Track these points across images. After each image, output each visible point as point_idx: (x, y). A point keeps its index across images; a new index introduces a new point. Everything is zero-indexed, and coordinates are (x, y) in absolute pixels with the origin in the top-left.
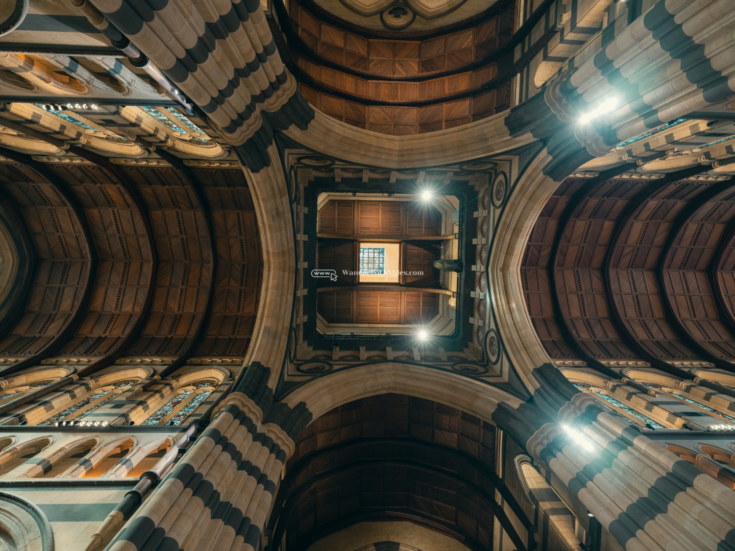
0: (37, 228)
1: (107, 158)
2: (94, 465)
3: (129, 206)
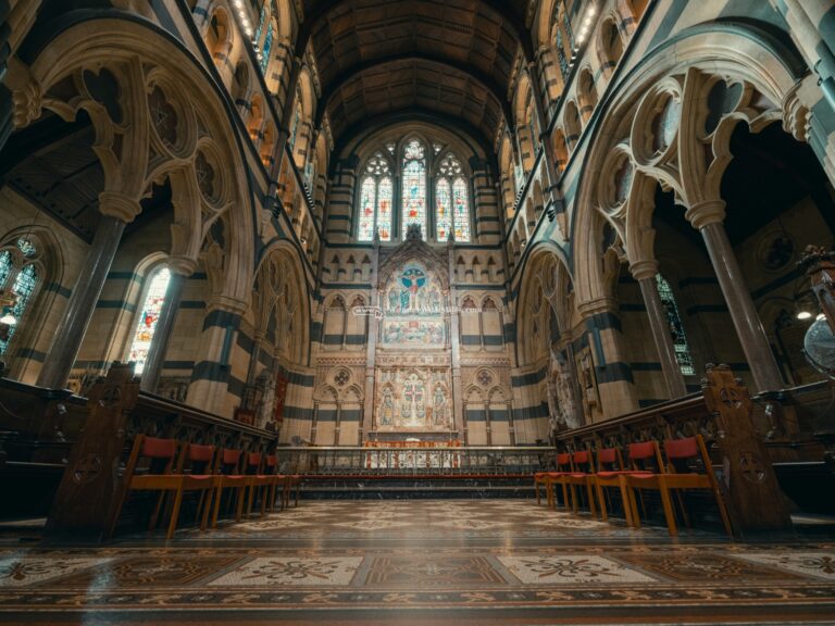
0: (384, 105)
1: (300, 26)
2: (631, 15)
3: (351, 11)
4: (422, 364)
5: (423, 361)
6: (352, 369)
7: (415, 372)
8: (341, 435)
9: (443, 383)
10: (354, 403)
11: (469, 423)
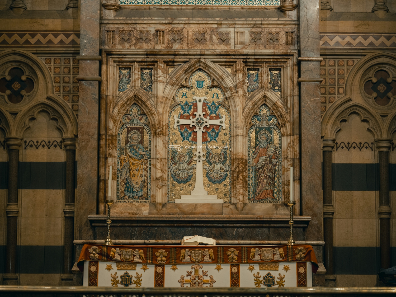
4: (221, 48)
5: (225, 40)
6: (41, 60)
7: (205, 69)
8: (22, 222)
9: (274, 96)
10: (49, 145)
11: (335, 194)
